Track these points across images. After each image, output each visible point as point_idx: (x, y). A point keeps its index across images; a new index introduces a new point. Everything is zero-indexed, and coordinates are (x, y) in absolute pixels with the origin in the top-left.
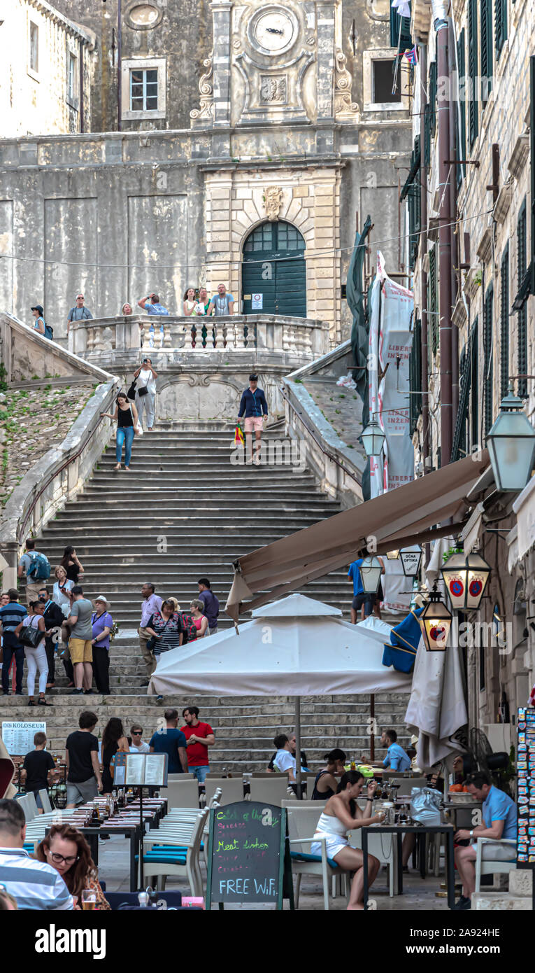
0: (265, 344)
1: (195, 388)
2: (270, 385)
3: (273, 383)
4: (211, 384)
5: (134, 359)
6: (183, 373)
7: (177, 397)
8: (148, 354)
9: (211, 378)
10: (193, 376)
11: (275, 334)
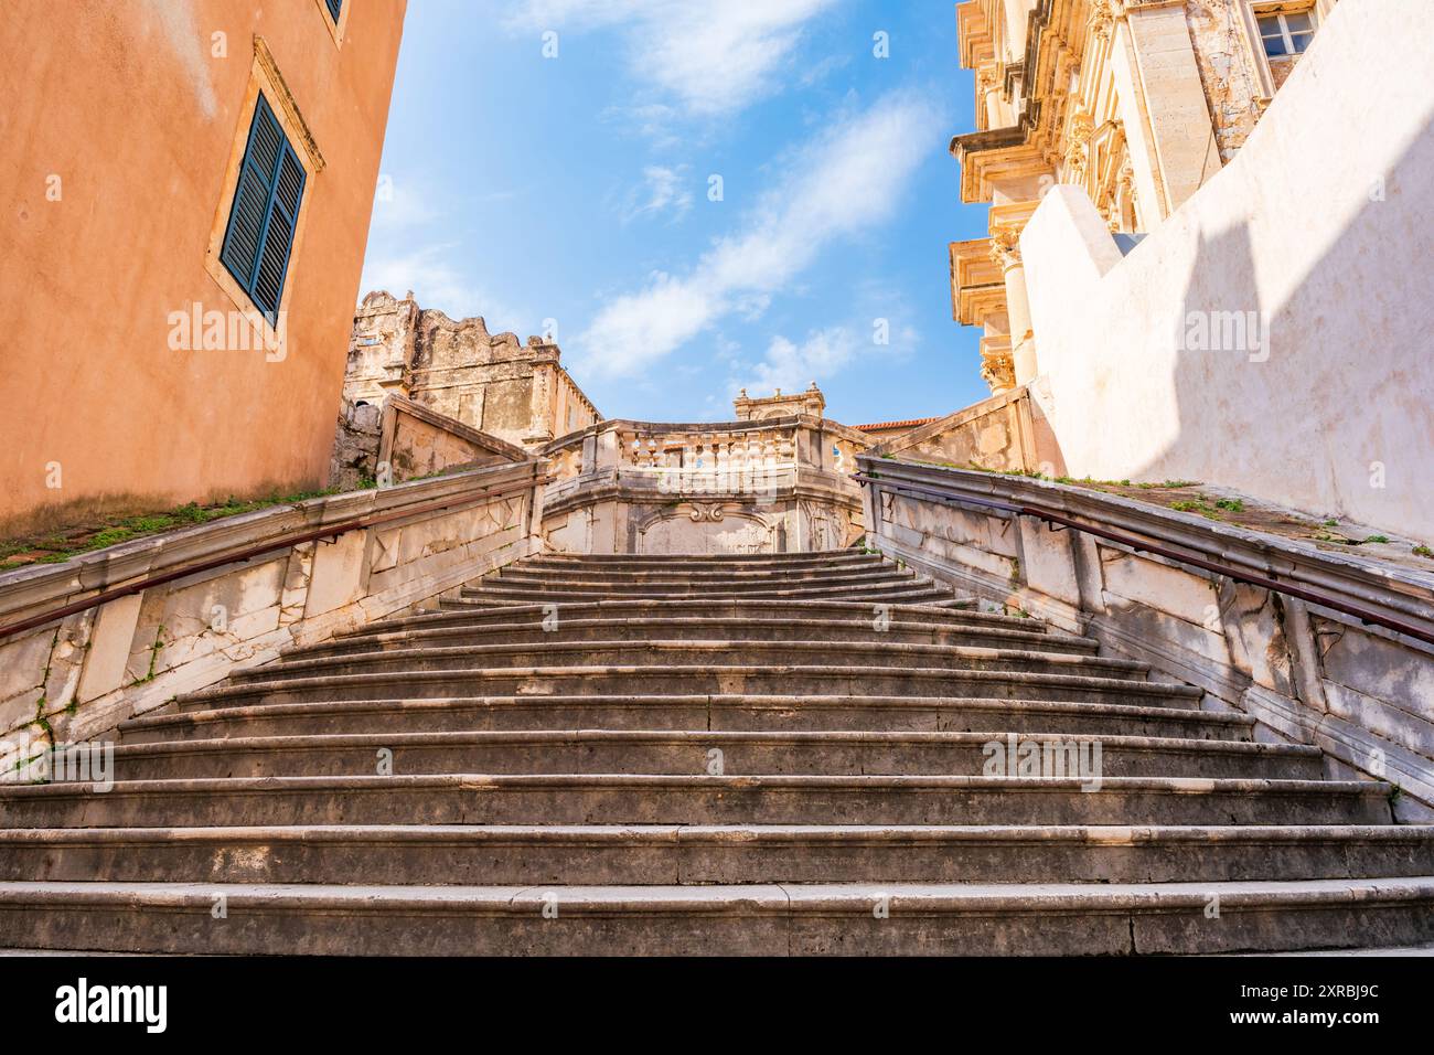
0: (808, 459)
1: (700, 524)
2: (820, 519)
3: (824, 516)
4: (726, 519)
5: (606, 481)
6: (681, 501)
7: (672, 539)
8: (627, 474)
9: (726, 509)
10: (697, 505)
11: (823, 446)
